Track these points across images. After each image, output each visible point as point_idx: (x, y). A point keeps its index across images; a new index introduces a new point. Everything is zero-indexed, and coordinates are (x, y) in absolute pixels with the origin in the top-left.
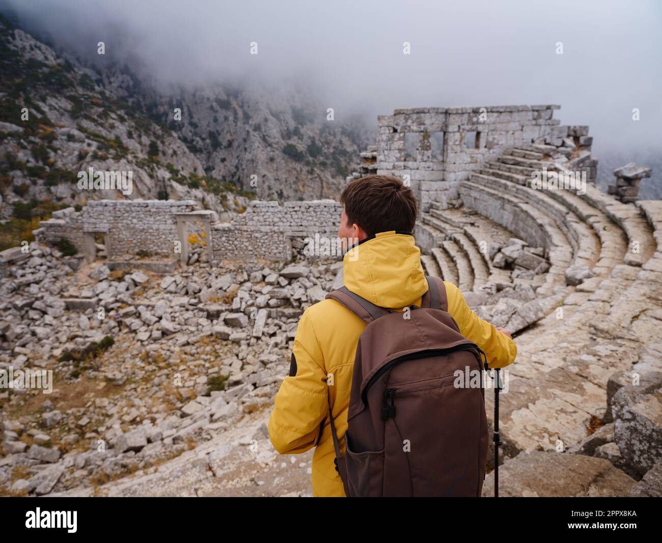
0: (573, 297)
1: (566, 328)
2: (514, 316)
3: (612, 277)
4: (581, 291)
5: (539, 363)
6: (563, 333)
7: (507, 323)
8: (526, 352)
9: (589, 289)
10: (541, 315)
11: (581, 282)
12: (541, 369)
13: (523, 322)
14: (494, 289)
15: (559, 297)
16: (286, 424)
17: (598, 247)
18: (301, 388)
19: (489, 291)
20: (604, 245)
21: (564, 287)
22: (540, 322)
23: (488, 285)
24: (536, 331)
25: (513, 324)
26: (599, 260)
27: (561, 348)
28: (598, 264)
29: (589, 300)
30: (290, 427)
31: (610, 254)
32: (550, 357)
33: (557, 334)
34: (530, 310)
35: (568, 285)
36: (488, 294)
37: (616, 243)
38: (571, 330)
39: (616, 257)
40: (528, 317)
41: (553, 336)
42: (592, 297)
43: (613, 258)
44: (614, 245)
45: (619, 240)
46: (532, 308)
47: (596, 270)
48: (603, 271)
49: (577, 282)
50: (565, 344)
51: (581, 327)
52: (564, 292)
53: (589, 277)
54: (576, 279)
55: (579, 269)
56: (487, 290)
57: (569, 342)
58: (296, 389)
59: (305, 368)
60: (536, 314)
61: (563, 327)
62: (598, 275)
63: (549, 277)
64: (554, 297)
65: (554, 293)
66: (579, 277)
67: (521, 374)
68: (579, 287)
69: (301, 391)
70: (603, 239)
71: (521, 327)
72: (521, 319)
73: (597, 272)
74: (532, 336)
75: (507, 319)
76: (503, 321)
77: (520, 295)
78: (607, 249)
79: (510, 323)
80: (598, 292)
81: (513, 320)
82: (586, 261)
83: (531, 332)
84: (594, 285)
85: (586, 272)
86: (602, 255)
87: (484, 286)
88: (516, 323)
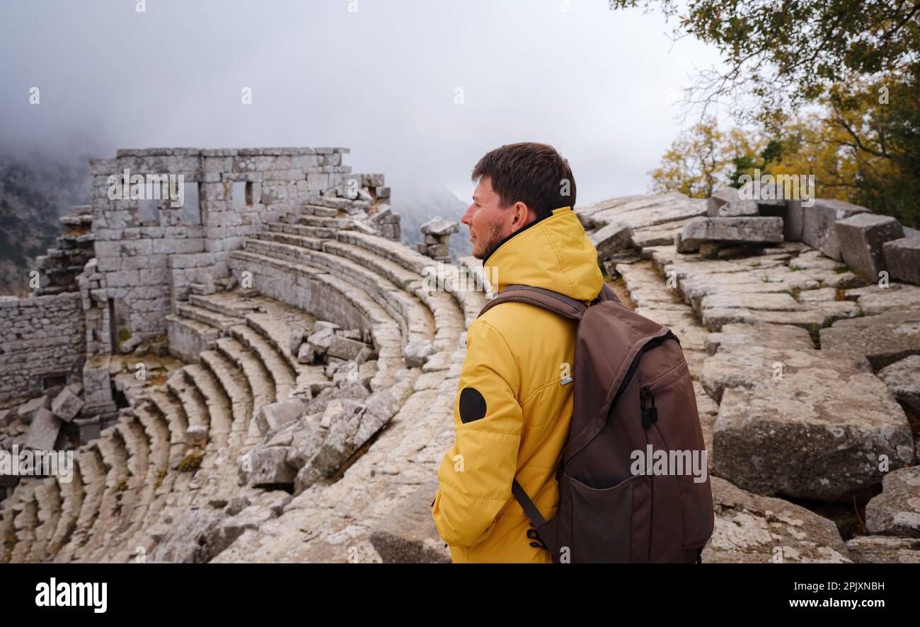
0: (423, 381)
1: (433, 416)
2: (364, 416)
3: (461, 348)
4: (430, 371)
5: (429, 462)
6: (433, 423)
7: (358, 426)
8: (399, 456)
9: (438, 367)
10: (396, 408)
11: (425, 361)
12: (435, 468)
13: (376, 422)
14: (309, 392)
15: (405, 383)
16: (485, 491)
17: (429, 317)
18: (498, 431)
19: (303, 396)
20: (436, 314)
21: (407, 370)
22: (395, 419)
23: (300, 389)
24: (394, 430)
25: (365, 427)
26: (436, 333)
27: (446, 438)
28: (437, 336)
29: (447, 378)
30: (490, 494)
31: (446, 323)
32: (438, 452)
33: (426, 426)
34: (382, 404)
35: (409, 368)
36: (303, 400)
37: (449, 309)
38: (440, 417)
39: (453, 326)
40: (382, 414)
41: (422, 430)
42: (449, 374)
43: (451, 327)
44: (447, 312)
45: (450, 306)
46: (384, 401)
47: (438, 343)
48: (445, 343)
49: (420, 361)
50: (447, 433)
51: (449, 411)
52: (408, 377)
53: (432, 353)
54: (419, 358)
55: (417, 345)
56: (300, 396)
57: (452, 429)
58: (491, 435)
59: (500, 400)
60: (390, 409)
61: (430, 417)
62: (442, 349)
63: (381, 363)
64: (399, 384)
65: (398, 381)
66: (421, 354)
67: (416, 480)
68: (425, 366)
69: (499, 436)
70: (433, 306)
71: (376, 429)
72: (374, 419)
73: (440, 346)
74: (392, 438)
75: (357, 423)
76: (352, 425)
77: (352, 393)
78: (441, 318)
79: (362, 426)
80: (452, 367)
81: (365, 421)
82: (421, 335)
83: (388, 433)
84: (442, 361)
85: (428, 347)
86: (437, 326)
87: (295, 392)
88: (368, 425)
